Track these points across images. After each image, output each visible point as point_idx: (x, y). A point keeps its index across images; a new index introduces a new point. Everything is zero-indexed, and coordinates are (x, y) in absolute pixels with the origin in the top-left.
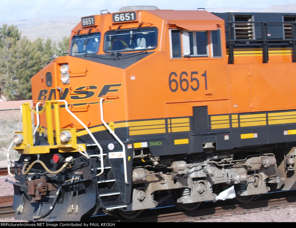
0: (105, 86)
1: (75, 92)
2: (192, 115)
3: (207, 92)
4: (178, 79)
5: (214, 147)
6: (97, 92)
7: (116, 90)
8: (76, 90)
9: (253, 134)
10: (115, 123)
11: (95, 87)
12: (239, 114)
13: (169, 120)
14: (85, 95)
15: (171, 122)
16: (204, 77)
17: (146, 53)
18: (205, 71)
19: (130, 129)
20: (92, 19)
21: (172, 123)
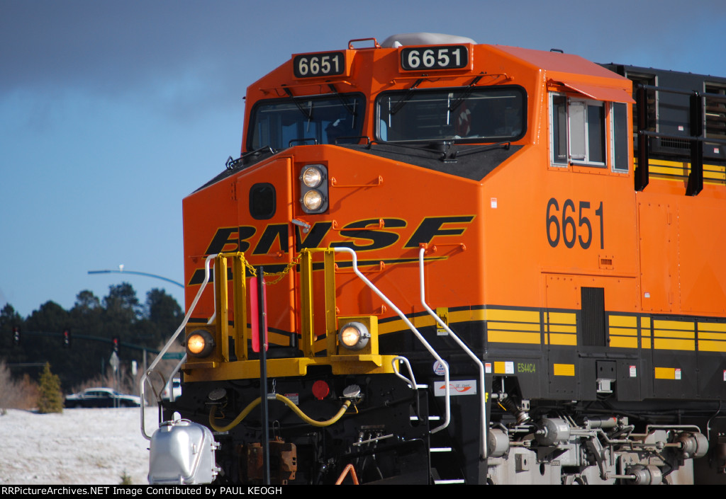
0: (426, 219)
1: (343, 233)
2: (579, 307)
3: (605, 254)
4: (559, 215)
5: (611, 392)
6: (405, 234)
7: (460, 232)
8: (345, 228)
9: (673, 369)
10: (451, 310)
11: (402, 224)
12: (654, 317)
13: (545, 314)
14: (372, 242)
15: (548, 321)
16: (599, 217)
17: (506, 148)
18: (601, 203)
19: (490, 326)
20: (336, 60)
21: (550, 322)
